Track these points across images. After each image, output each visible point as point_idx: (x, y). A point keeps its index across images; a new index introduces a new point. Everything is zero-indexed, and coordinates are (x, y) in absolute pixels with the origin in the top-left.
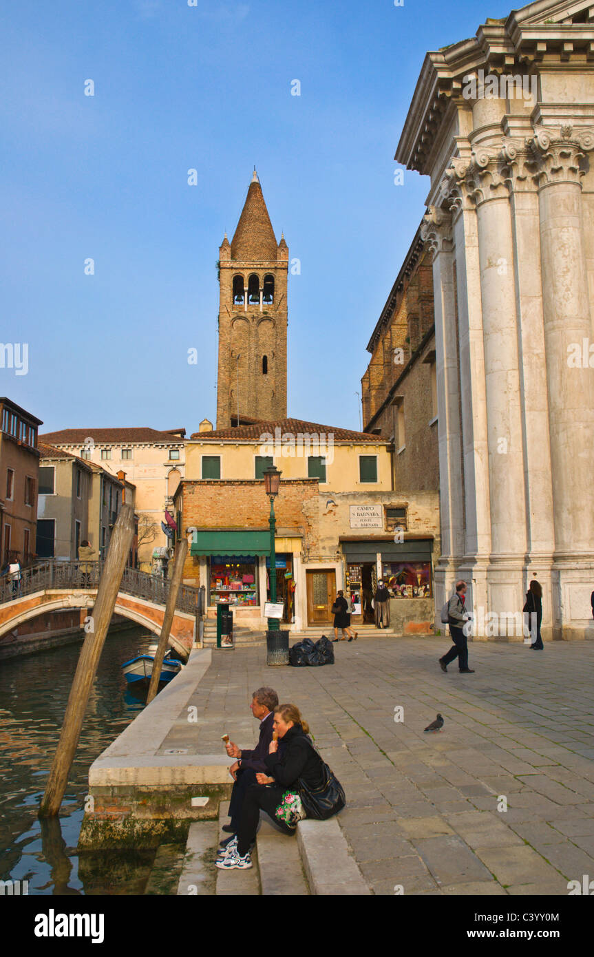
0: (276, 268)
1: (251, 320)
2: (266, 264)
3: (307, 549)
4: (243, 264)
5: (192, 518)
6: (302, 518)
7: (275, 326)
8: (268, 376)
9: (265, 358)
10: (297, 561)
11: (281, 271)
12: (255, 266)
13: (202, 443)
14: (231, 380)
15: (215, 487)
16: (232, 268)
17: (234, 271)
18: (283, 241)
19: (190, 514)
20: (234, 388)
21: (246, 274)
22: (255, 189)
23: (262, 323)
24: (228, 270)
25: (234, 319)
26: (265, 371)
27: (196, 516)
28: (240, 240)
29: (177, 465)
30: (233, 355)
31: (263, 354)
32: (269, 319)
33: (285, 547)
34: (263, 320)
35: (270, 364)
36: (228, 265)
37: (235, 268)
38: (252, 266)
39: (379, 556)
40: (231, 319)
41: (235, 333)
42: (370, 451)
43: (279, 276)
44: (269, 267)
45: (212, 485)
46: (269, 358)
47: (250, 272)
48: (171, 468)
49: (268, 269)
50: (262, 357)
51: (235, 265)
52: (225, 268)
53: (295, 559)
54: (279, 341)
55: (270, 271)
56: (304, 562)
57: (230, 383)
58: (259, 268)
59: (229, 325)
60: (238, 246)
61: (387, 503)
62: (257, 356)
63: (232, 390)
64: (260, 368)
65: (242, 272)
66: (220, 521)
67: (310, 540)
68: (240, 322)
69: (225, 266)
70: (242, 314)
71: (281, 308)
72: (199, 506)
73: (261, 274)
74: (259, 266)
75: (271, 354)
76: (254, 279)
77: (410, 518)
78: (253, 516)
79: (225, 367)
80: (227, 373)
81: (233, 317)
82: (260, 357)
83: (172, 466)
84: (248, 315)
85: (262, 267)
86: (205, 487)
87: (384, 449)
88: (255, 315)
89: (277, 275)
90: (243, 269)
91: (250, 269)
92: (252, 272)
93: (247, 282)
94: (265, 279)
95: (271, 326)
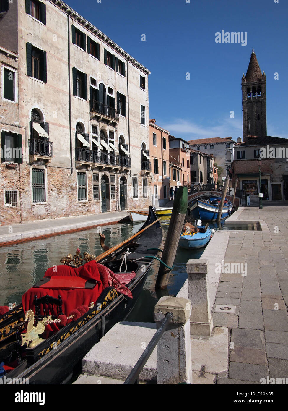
0: (261, 84)
4: (250, 83)
7: (262, 103)
8: (260, 121)
9: (259, 115)
11: (263, 84)
17: (247, 86)
18: (263, 74)
21: (251, 87)
22: (253, 56)
25: (247, 103)
26: (259, 119)
28: (249, 75)
32: (259, 101)
34: (257, 102)
35: (260, 117)
41: (248, 107)
47: (252, 86)
49: (259, 84)
50: (257, 115)
51: (247, 84)
54: (263, 109)
58: (255, 84)
59: (246, 105)
60: (248, 77)
62: (255, 114)
63: (247, 126)
64: (257, 118)
65: (250, 86)
68: (250, 104)
69: (244, 85)
70: (251, 101)
71: (263, 97)
72: (238, 167)
73: (256, 86)
75: (261, 113)
76: (254, 88)
80: (245, 121)
85: (257, 83)
88: (255, 101)
89: (262, 86)
90: (250, 85)
91: (253, 85)
92: (253, 86)
93: (251, 90)
94: (258, 88)
95: (260, 103)
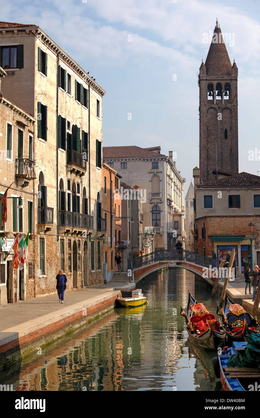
0: (231, 80)
1: (218, 109)
2: (226, 77)
3: (257, 243)
4: (213, 77)
5: (210, 231)
6: (255, 231)
7: (231, 112)
8: (228, 140)
9: (226, 130)
10: (253, 248)
11: (233, 81)
12: (220, 79)
13: (204, 189)
14: (208, 142)
15: (219, 218)
16: (207, 80)
17: (208, 82)
18: (234, 64)
19: (210, 229)
20: (209, 147)
21: (215, 83)
22: (217, 31)
23: (224, 111)
24: (205, 81)
25: (209, 109)
26: (226, 137)
27: (212, 230)
28: (211, 63)
29: (157, 173)
30: (209, 128)
31: (225, 128)
32: (228, 108)
33: (248, 242)
34: (224, 109)
35: (229, 134)
36: (204, 78)
37: (209, 80)
38: (218, 79)
41: (209, 116)
43: (234, 84)
44: (227, 79)
45: (218, 217)
46: (228, 130)
47: (217, 82)
48: (153, 174)
49: (227, 80)
50: (224, 130)
51: (208, 78)
54: (233, 121)
55: (228, 81)
57: (207, 144)
58: (222, 80)
59: (206, 112)
60: (210, 66)
62: (222, 129)
63: (208, 148)
64: (223, 135)
65: (213, 82)
66: (222, 232)
68: (212, 110)
69: (202, 79)
70: (213, 106)
71: (234, 102)
72: (213, 226)
73: (223, 83)
74: (221, 79)
75: (229, 128)
78: (235, 230)
79: (204, 136)
80: (205, 139)
81: (208, 107)
82: (223, 129)
83: (154, 173)
84: (216, 106)
85: (223, 79)
86: (216, 218)
88: (220, 106)
89: (232, 83)
90: (213, 80)
91: (217, 80)
92: (219, 82)
93: (215, 88)
94: (225, 86)
95: (229, 112)
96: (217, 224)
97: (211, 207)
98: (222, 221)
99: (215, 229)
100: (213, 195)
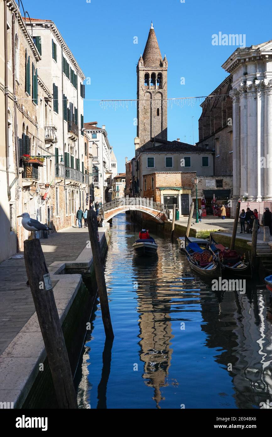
0: (162, 70)
1: (152, 93)
2: (159, 69)
3: (192, 193)
4: (149, 69)
6: (191, 184)
7: (162, 96)
8: (159, 116)
10: (190, 196)
11: (164, 71)
12: (154, 69)
13: (147, 153)
14: (144, 118)
16: (144, 70)
17: (145, 72)
20: (146, 122)
21: (150, 73)
22: (151, 32)
23: (157, 94)
27: (160, 183)
28: (147, 57)
30: (145, 108)
32: (160, 92)
33: (186, 192)
35: (160, 112)
38: (152, 69)
39: (214, 194)
40: (144, 92)
41: (145, 99)
42: (206, 155)
43: (164, 74)
45: (164, 174)
46: (160, 109)
47: (152, 72)
50: (157, 109)
51: (145, 69)
52: (141, 70)
53: (189, 196)
54: (164, 102)
55: (160, 72)
56: (192, 197)
57: (144, 120)
59: (143, 95)
60: (146, 59)
61: (217, 179)
64: (156, 113)
65: (148, 72)
66: (167, 184)
67: (194, 190)
68: (148, 94)
69: (141, 69)
70: (148, 90)
71: (165, 88)
72: (159, 180)
73: (157, 73)
74: (155, 69)
75: (161, 107)
76: (153, 75)
77: (224, 184)
79: (142, 113)
80: (143, 116)
82: (156, 109)
84: (151, 91)
85: (157, 70)
87: (211, 154)
88: (154, 91)
90: (149, 70)
93: (150, 77)
94: (158, 75)
95: (160, 95)
96: (163, 179)
97: (153, 166)
98: (167, 176)
99: (162, 182)
100: (154, 157)
